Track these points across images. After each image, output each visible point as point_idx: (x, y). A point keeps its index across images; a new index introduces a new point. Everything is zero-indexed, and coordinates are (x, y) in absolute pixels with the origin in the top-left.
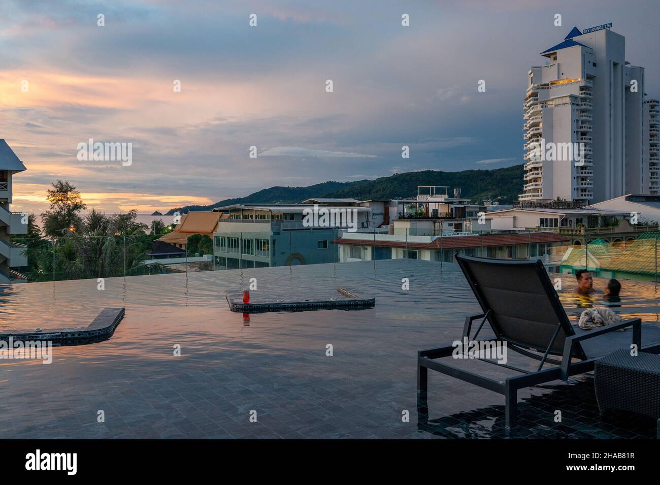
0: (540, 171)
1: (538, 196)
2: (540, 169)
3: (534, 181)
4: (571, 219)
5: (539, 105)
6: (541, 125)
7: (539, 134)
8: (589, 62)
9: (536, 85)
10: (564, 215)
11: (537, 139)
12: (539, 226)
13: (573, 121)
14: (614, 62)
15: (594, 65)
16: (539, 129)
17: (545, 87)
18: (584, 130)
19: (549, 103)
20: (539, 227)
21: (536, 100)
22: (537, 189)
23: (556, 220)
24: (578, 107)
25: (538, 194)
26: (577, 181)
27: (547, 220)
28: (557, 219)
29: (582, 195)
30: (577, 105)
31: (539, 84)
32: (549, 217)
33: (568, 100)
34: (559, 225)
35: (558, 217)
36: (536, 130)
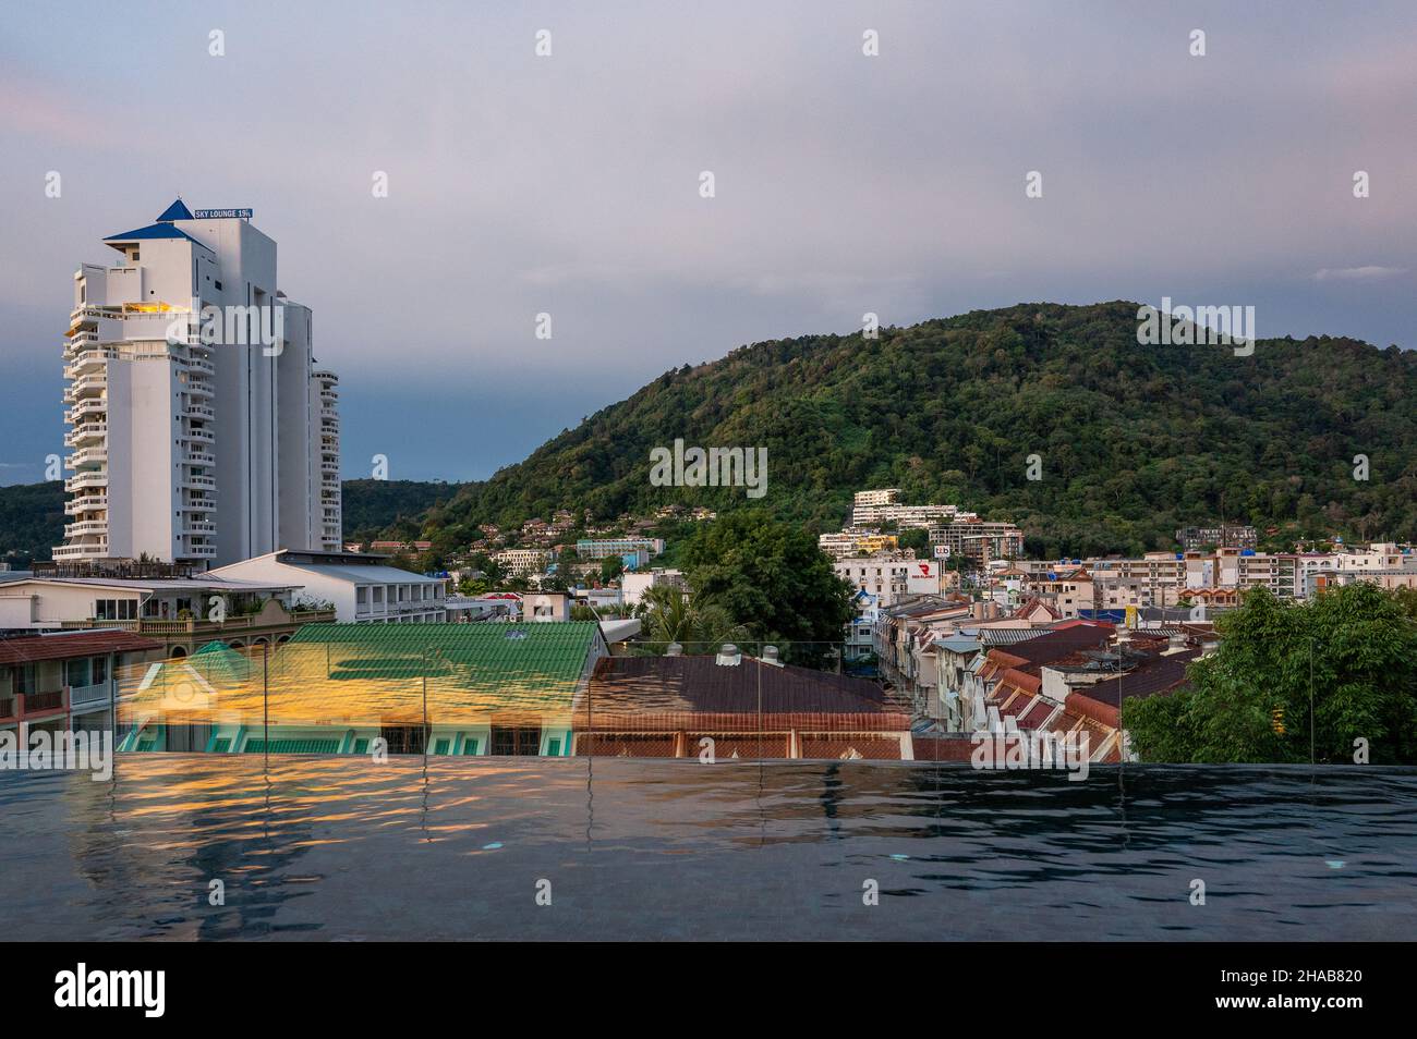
0: (101, 496)
1: (99, 550)
2: (102, 491)
3: (90, 518)
4: (165, 600)
5: (100, 352)
6: (104, 395)
7: (100, 413)
8: (208, 278)
9: (93, 306)
10: (151, 591)
11: (96, 424)
12: (95, 616)
13: (174, 394)
14: (255, 288)
15: (218, 286)
16: (99, 404)
17: (113, 312)
18: (197, 415)
19: (122, 349)
20: (94, 619)
21: (93, 338)
22: (95, 535)
23: (133, 603)
24: (183, 367)
25: (98, 546)
26: (184, 522)
27: (112, 603)
28: (136, 601)
29: (194, 550)
30: (183, 362)
31: (100, 306)
32: (117, 597)
33: (164, 350)
34: (140, 612)
35: (138, 598)
36: (93, 404)
